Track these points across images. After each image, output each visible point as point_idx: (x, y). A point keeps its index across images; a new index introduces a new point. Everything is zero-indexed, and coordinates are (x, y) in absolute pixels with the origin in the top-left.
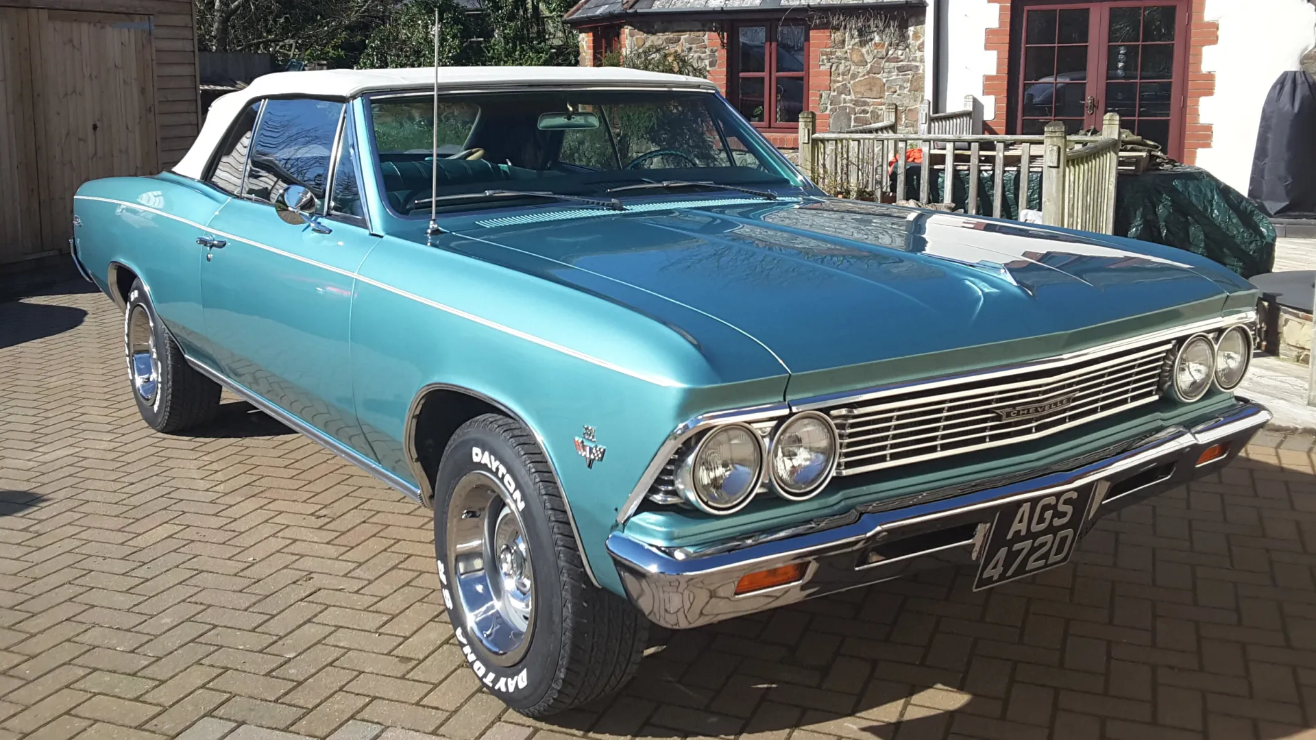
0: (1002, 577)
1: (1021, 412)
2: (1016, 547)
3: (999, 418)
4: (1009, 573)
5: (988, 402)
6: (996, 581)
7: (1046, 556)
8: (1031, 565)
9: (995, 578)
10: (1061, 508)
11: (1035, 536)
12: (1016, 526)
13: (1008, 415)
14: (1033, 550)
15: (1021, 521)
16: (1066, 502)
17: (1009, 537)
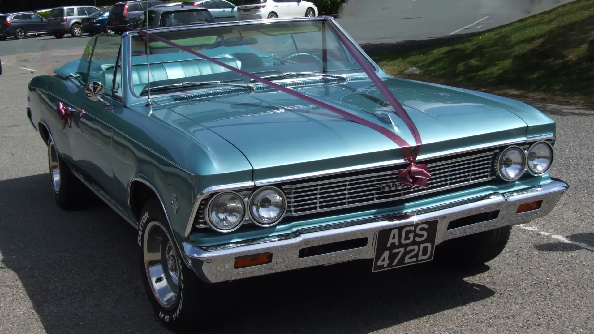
0: (390, 265)
1: (391, 186)
2: (394, 251)
3: (379, 189)
4: (394, 264)
5: (373, 181)
6: (386, 268)
7: (416, 255)
8: (407, 260)
9: (386, 266)
10: (418, 232)
11: (406, 246)
12: (391, 241)
13: (384, 187)
14: (406, 253)
15: (394, 238)
16: (422, 229)
17: (389, 245)
